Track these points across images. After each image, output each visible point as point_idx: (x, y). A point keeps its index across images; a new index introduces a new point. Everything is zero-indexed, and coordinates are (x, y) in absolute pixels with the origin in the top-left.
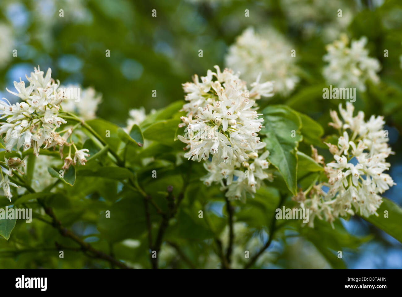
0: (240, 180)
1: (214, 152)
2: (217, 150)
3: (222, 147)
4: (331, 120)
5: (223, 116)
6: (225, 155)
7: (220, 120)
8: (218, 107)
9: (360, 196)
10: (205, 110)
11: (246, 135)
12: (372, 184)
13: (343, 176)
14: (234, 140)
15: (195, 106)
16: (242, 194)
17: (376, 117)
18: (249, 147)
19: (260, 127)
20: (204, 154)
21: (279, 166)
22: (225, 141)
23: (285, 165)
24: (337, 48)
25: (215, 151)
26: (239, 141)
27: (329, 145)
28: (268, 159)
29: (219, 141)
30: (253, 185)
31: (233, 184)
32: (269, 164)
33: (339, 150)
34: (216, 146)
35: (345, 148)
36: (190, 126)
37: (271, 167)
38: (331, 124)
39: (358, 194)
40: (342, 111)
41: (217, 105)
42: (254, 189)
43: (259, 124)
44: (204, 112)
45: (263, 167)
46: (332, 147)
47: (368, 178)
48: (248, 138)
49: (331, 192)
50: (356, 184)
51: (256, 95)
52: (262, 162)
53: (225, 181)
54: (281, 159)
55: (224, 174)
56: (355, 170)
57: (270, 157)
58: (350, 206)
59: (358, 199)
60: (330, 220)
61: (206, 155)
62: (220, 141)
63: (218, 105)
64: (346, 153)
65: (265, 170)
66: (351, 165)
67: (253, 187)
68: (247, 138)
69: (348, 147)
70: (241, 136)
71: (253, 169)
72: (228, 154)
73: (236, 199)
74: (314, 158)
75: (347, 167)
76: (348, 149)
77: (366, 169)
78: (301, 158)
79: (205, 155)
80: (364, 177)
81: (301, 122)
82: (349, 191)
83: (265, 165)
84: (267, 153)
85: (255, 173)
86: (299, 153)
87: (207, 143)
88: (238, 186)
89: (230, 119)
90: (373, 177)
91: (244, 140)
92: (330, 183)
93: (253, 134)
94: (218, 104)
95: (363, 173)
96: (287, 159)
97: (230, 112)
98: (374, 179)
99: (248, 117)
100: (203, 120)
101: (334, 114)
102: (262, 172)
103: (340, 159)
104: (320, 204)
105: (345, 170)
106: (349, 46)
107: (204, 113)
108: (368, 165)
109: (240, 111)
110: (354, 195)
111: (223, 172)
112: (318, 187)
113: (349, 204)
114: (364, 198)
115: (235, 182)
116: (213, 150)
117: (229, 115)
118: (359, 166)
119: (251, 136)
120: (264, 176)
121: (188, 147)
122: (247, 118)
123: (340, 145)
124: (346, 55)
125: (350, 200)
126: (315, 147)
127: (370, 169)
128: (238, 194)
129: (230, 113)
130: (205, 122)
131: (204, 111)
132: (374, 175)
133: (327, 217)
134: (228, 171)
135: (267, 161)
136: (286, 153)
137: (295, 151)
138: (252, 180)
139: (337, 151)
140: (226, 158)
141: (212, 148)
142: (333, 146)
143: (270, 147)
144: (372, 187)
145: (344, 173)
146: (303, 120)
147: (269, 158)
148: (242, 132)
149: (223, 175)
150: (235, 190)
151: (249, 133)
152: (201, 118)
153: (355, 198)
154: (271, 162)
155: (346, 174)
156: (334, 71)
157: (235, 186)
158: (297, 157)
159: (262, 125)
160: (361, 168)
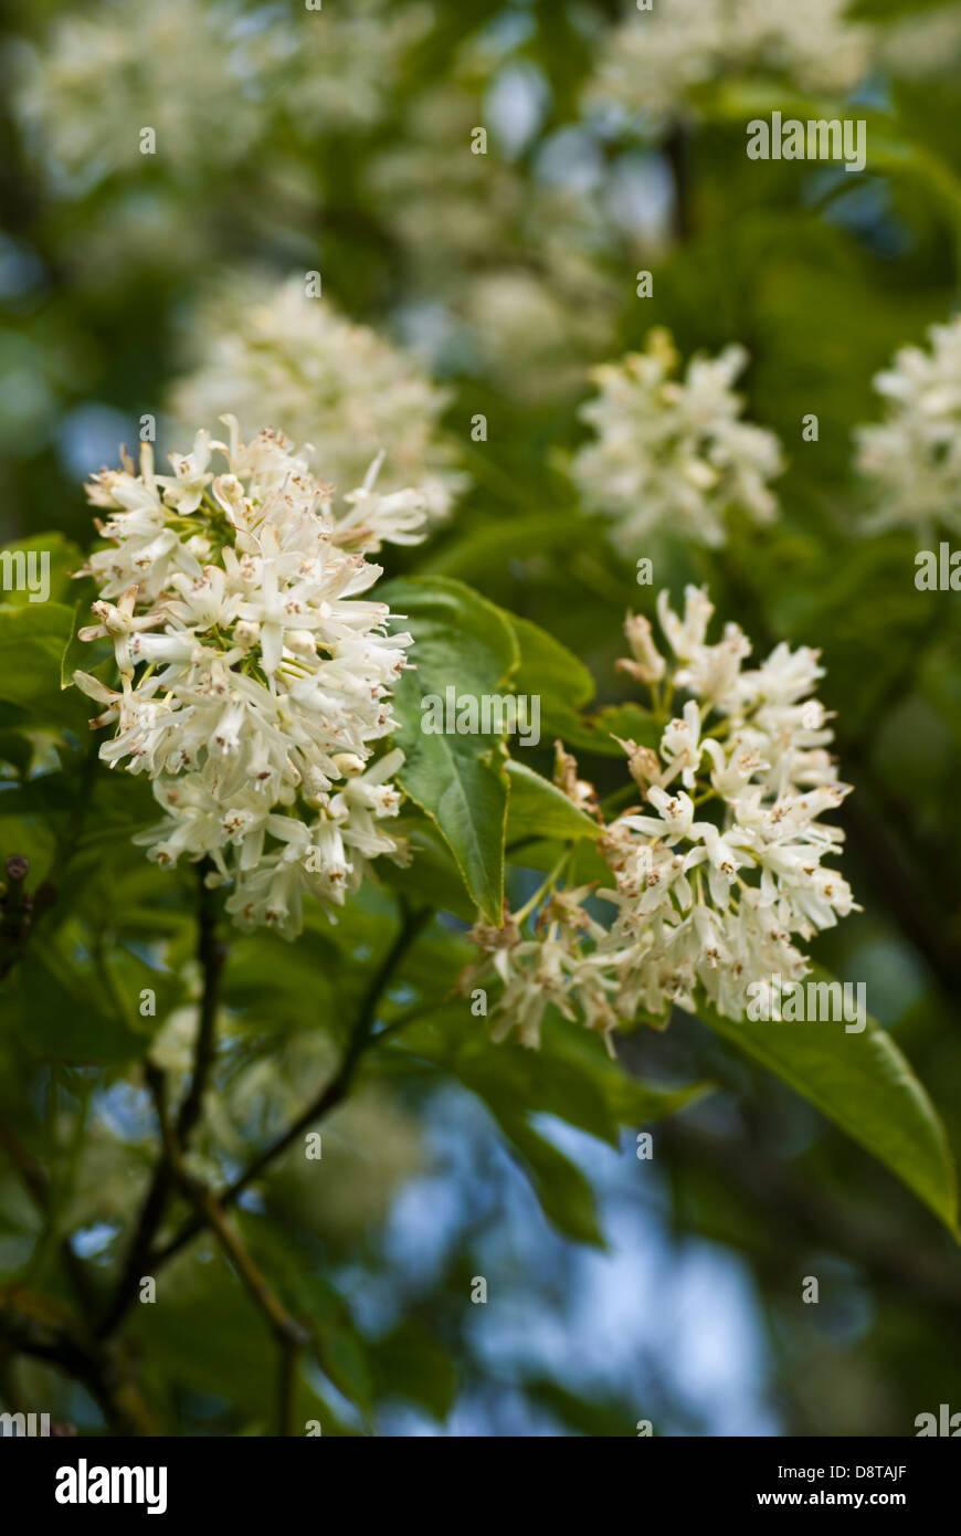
0: (290, 854)
1: (225, 750)
2: (235, 742)
3: (253, 733)
4: (627, 650)
5: (263, 614)
6: (259, 763)
7: (253, 627)
8: (248, 580)
9: (731, 947)
10: (201, 586)
11: (345, 693)
12: (777, 903)
13: (675, 867)
14: (298, 710)
15: (141, 563)
16: (290, 905)
17: (793, 649)
18: (346, 738)
19: (401, 665)
20: (181, 754)
21: (436, 811)
22: (263, 708)
23: (459, 808)
24: (632, 377)
25: (229, 746)
26: (321, 712)
27: (628, 746)
28: (398, 781)
29: (242, 708)
30: (339, 876)
31: (263, 866)
32: (403, 800)
33: (664, 766)
34: (230, 727)
35: (688, 764)
36: (137, 641)
37: (409, 810)
38: (628, 664)
39: (723, 935)
40: (669, 621)
41: (244, 569)
42: (339, 893)
43: (394, 657)
44: (195, 595)
45: (381, 812)
46: (639, 757)
47: (765, 880)
48: (355, 704)
49: (626, 925)
50: (721, 899)
51: (368, 535)
52: (378, 793)
53: (230, 854)
54: (446, 784)
55: (234, 827)
56: (722, 848)
57: (404, 772)
58: (693, 983)
59: (727, 957)
60: (601, 1023)
61: (188, 756)
62: (246, 707)
63: (249, 570)
64: (689, 781)
65: (385, 825)
66: (706, 829)
67: (338, 882)
68: (349, 706)
69: (697, 756)
70: (328, 696)
71: (342, 816)
72: (272, 760)
73: (269, 923)
74: (564, 787)
75: (694, 837)
76: (696, 767)
77: (761, 848)
78: (519, 783)
79: (184, 756)
80: (752, 876)
81: (516, 648)
82: (693, 924)
83: (387, 802)
84: (395, 760)
85: (347, 832)
86: (513, 766)
87: (195, 713)
88: (279, 875)
89: (295, 629)
90: (782, 877)
91: (341, 713)
92: (623, 891)
93: (373, 690)
94: (249, 566)
95: (750, 863)
96: (463, 783)
97: (296, 602)
98: (786, 884)
99: (355, 626)
100: (189, 625)
101: (639, 629)
102: (371, 827)
103: (672, 805)
104: (574, 964)
105: (684, 847)
106: (678, 375)
107: (192, 599)
108: (769, 835)
109: (327, 601)
110: (711, 941)
111: (229, 819)
112: (572, 899)
113: (686, 972)
114: (743, 953)
115: (271, 858)
116: (220, 741)
117: (294, 613)
118: (736, 834)
119: (364, 700)
120: (380, 844)
121: (106, 717)
122: (349, 625)
123: (667, 750)
124: (668, 407)
125: (694, 958)
126: (568, 749)
127: (775, 846)
128: (278, 906)
129: (296, 607)
130: (197, 634)
131: (195, 589)
132: (790, 871)
133: (592, 1012)
134: (248, 818)
135: (397, 789)
136: (463, 760)
137: (499, 758)
138: (335, 857)
139: (655, 772)
140: (263, 776)
141: (219, 732)
142: (644, 751)
143: (406, 738)
144: (777, 916)
145: (679, 858)
146: (525, 642)
147: (403, 779)
148: (333, 683)
149: (231, 831)
150: (266, 893)
151: (358, 684)
152: (178, 614)
153: (715, 954)
154: (407, 793)
155: (689, 860)
156: (615, 465)
157: (268, 874)
158: (506, 779)
159: (406, 658)
160: (747, 842)
